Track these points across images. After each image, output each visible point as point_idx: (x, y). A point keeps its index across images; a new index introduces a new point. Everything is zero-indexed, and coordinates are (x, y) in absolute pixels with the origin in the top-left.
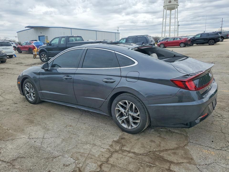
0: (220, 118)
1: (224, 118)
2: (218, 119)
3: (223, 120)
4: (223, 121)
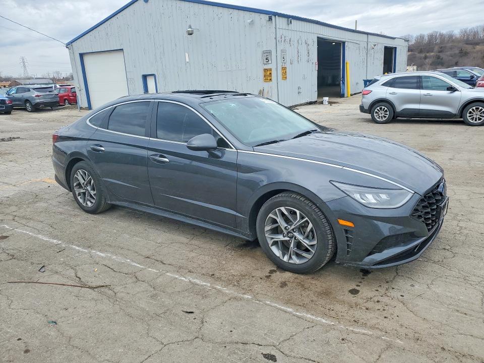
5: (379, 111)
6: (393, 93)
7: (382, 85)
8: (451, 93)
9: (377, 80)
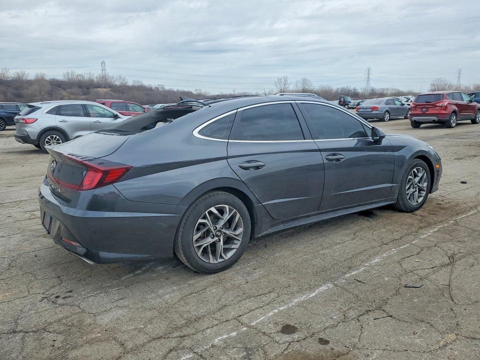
0: (55, 296)
1: (45, 300)
2: (55, 291)
3: (43, 294)
4: (42, 291)
5: (50, 140)
6: (64, 121)
7: (47, 113)
8: (115, 120)
9: (41, 108)
